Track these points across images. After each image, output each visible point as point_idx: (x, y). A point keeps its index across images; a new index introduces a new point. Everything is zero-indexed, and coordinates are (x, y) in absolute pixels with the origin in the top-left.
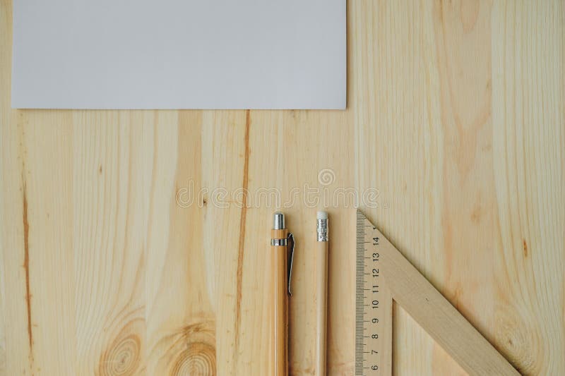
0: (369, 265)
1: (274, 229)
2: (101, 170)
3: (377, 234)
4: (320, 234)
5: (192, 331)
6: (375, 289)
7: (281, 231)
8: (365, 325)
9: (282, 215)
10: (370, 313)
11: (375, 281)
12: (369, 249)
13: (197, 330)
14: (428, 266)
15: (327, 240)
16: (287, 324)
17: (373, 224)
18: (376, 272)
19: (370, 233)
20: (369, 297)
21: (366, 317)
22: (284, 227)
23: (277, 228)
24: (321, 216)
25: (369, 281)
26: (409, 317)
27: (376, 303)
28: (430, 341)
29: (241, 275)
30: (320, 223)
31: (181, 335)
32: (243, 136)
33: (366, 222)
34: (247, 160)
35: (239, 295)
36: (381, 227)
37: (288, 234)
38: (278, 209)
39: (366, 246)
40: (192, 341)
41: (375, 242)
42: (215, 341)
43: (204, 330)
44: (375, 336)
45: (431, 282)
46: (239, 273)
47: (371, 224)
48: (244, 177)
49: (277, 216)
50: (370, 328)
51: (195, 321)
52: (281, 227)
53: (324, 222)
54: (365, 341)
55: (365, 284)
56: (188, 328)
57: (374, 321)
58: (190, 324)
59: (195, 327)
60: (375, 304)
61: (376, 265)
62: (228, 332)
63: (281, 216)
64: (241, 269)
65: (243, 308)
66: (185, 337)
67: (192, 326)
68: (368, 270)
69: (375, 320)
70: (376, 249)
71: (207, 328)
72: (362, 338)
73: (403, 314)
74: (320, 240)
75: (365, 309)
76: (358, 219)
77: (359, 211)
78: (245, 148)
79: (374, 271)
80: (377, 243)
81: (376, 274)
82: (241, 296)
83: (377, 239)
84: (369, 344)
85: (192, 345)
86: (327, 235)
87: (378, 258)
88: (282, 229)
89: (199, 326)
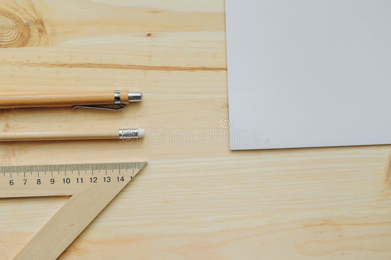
0: (100, 174)
1: (128, 92)
3: (127, 180)
4: (125, 131)
5: (40, 26)
6: (80, 180)
8: (49, 173)
9: (140, 99)
10: (59, 176)
11: (87, 180)
12: (114, 174)
13: (40, 31)
14: (98, 225)
15: (121, 138)
16: (48, 106)
18: (94, 180)
19: (128, 174)
20: (73, 175)
21: (55, 173)
22: (131, 101)
23: (130, 95)
24: (140, 131)
25: (86, 175)
26: (58, 209)
28: (38, 229)
29: (89, 67)
33: (137, 171)
34: (185, 69)
35: (72, 66)
36: (134, 183)
37: (124, 105)
38: (145, 97)
39: (116, 171)
40: (31, 27)
41: (120, 178)
42: (31, 46)
43: (40, 37)
44: (39, 181)
45: (87, 228)
46: (90, 65)
47: (135, 174)
49: (139, 95)
50: (45, 177)
51: (48, 29)
52: (130, 98)
54: (35, 174)
55: (84, 171)
56: (42, 24)
57: (52, 180)
58: (45, 24)
59: (43, 29)
60: (67, 181)
61: (100, 180)
62: (40, 57)
64: (94, 67)
65: (60, 69)
66: (34, 21)
67: (44, 26)
68: (96, 173)
69: (53, 181)
70: (114, 180)
71: (42, 39)
72: (37, 170)
73: (59, 205)
74: (121, 132)
75: (62, 173)
76: (139, 164)
77: (146, 164)
78: (194, 67)
79: (95, 179)
80: (119, 180)
81: (93, 180)
82: (71, 67)
83: (123, 180)
84: (32, 177)
85: (27, 26)
86: (125, 137)
87: (106, 181)
88: (129, 99)
89: (44, 33)
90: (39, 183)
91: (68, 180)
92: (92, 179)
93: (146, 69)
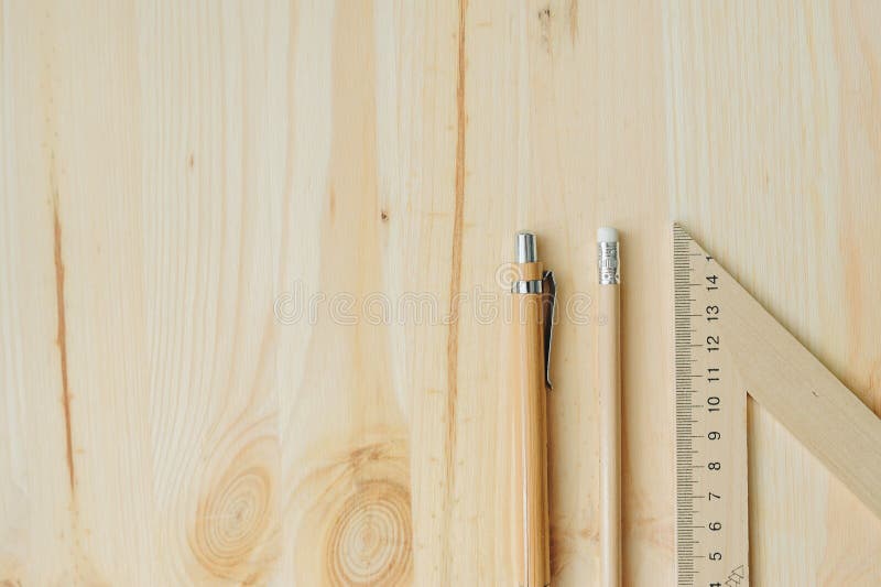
0: (701, 328)
1: (516, 263)
2: (192, 163)
3: (713, 268)
4: (605, 270)
5: (365, 458)
6: (714, 375)
7: (530, 264)
8: (696, 444)
9: (531, 236)
10: (703, 421)
11: (712, 360)
12: (700, 298)
13: (375, 457)
14: (813, 327)
15: (618, 281)
16: (546, 442)
17: (704, 249)
18: (713, 343)
19: (701, 267)
20: (701, 390)
21: (696, 429)
22: (535, 259)
23: (522, 258)
24: (604, 236)
25: (701, 360)
26: (778, 425)
27: (715, 401)
28: (822, 473)
29: (456, 351)
30: (604, 250)
31: (347, 465)
32: (454, 88)
33: (693, 247)
34: (462, 135)
35: (453, 390)
36: (720, 256)
37: (544, 274)
38: (524, 225)
39: (694, 292)
40: (367, 477)
41: (711, 285)
42: (409, 477)
43: (389, 457)
44: (714, 466)
45: (822, 360)
46: (452, 348)
47: (703, 252)
48: (458, 168)
49: (522, 238)
50: (704, 451)
51: (371, 440)
52: (530, 258)
53: (611, 247)
54: (696, 475)
55: (693, 365)
56: (358, 453)
57: (712, 436)
58: (361, 446)
59: (372, 450)
60: (714, 403)
61: (713, 329)
62: (433, 460)
63: (529, 238)
64: (455, 341)
65: (460, 415)
66: (353, 470)
67: (364, 449)
68: (698, 337)
69: (714, 435)
70: (713, 298)
71: (393, 452)
72: (689, 470)
73: (767, 421)
74: (605, 282)
75: (695, 414)
76: (676, 240)
77: (677, 226)
78: (457, 113)
79: (710, 340)
80: (713, 286)
81: (713, 345)
82: (456, 392)
83: (714, 278)
84: (703, 481)
85: (365, 486)
86: (618, 273)
87: (716, 316)
88: (532, 261)
89: (379, 449)
90: (717, 466)
91: (711, 401)
92: (711, 346)
93: (461, 224)
